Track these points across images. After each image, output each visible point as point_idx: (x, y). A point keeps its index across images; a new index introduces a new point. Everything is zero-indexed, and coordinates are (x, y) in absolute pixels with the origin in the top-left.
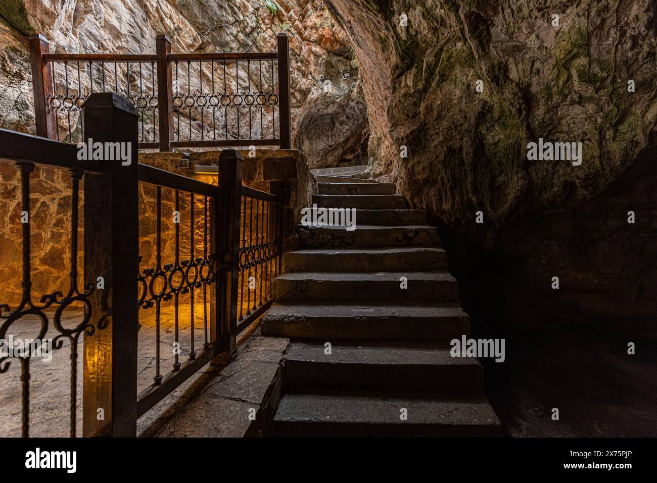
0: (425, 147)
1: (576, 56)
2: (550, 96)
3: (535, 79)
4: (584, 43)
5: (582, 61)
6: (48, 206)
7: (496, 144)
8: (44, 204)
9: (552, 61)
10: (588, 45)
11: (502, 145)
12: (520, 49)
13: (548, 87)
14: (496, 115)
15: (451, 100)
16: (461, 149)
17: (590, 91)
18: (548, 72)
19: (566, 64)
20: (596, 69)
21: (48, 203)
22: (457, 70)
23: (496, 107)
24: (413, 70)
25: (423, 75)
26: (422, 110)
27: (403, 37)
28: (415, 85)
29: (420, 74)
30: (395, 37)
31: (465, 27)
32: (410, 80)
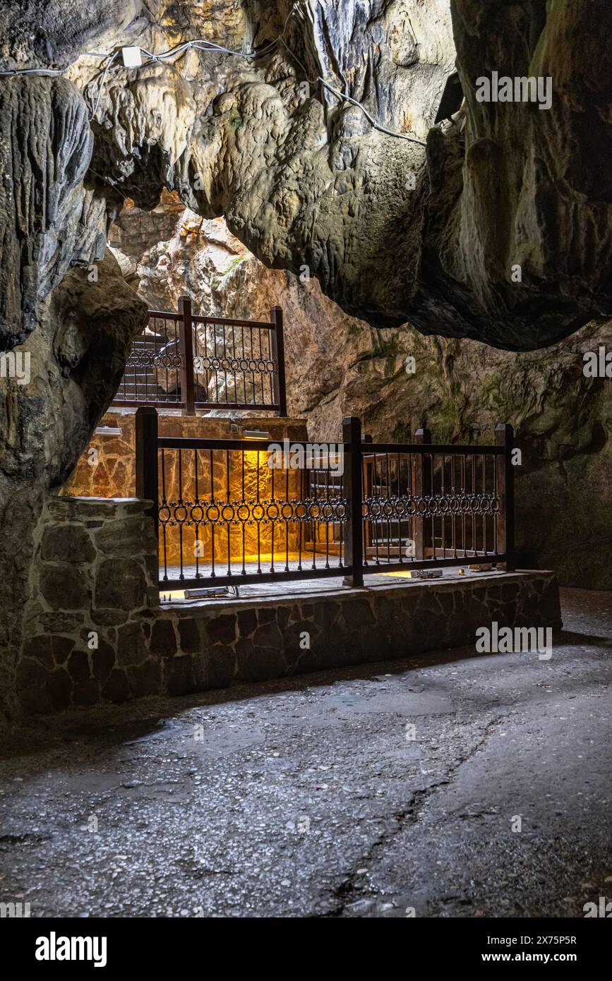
0: (376, 418)
1: (494, 388)
2: (477, 404)
3: (473, 394)
4: (497, 383)
5: (496, 391)
6: (124, 466)
7: (436, 424)
8: (120, 464)
9: (482, 387)
10: (499, 385)
11: (440, 426)
12: (466, 377)
13: (478, 400)
14: (444, 406)
15: (413, 390)
16: (409, 424)
17: (496, 405)
18: (479, 391)
19: (489, 391)
20: (501, 397)
21: (124, 464)
22: (426, 376)
23: (445, 403)
24: (384, 362)
25: (397, 370)
26: (385, 392)
27: (386, 339)
28: (386, 374)
29: (390, 367)
30: (376, 336)
31: (444, 359)
32: (380, 367)
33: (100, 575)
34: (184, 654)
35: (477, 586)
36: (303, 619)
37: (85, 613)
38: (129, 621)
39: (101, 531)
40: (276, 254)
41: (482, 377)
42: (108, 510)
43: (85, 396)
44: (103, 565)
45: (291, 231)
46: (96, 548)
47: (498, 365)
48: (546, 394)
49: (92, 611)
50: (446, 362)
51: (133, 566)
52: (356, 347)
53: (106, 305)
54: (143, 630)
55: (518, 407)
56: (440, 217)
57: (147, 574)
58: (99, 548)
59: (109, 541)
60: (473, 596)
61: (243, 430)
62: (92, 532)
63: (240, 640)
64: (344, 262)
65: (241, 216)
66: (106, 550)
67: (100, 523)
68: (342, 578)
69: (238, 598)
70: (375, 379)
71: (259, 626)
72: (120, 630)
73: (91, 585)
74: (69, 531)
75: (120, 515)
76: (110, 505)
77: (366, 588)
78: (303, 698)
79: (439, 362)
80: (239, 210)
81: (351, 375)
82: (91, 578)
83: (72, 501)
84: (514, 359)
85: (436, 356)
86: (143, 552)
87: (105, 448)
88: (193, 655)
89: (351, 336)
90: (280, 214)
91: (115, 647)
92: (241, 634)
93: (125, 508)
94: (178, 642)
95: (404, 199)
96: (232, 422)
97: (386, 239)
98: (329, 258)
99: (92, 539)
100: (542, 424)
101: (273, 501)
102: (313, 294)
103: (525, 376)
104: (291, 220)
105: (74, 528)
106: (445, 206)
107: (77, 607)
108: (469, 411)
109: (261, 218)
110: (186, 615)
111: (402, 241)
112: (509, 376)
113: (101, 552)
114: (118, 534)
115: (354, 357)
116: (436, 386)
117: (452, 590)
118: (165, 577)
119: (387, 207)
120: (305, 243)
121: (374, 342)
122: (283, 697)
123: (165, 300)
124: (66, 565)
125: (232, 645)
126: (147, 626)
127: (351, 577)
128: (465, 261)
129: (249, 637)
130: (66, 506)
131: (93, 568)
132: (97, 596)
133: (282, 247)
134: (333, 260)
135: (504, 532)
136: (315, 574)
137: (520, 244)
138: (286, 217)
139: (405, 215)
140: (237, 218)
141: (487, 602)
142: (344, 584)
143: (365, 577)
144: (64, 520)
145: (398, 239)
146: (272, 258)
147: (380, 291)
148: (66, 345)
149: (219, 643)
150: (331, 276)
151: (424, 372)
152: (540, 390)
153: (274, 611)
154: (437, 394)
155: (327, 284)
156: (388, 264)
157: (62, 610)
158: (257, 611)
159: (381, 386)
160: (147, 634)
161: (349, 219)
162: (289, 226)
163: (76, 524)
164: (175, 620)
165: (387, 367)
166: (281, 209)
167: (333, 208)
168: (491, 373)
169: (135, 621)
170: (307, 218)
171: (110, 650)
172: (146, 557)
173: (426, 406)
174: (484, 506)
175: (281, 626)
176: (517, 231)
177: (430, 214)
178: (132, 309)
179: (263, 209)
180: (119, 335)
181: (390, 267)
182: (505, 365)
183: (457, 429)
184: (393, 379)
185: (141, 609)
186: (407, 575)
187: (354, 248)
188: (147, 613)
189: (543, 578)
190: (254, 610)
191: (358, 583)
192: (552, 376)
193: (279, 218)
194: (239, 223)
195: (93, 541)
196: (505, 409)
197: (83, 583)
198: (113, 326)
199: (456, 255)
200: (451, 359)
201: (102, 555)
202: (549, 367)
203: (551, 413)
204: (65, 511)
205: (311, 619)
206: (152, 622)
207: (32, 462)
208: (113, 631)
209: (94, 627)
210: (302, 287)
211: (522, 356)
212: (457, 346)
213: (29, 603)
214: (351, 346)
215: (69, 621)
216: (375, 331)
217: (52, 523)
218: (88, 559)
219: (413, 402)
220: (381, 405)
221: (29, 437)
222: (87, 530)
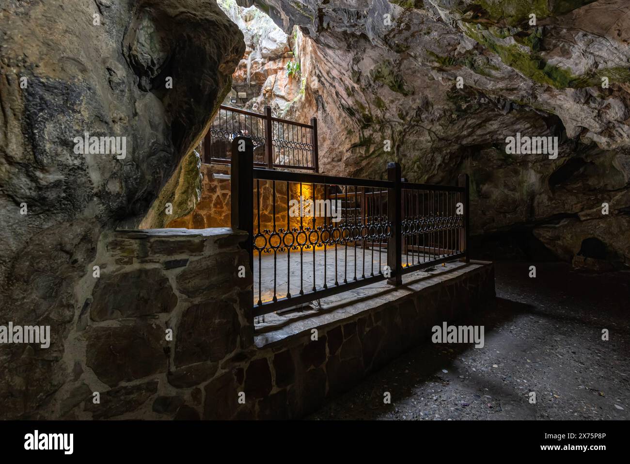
2: (409, 169)
3: (407, 164)
4: (419, 159)
5: (418, 163)
12: (405, 156)
13: (409, 167)
15: (378, 162)
17: (417, 170)
18: (410, 163)
19: (415, 163)
20: (420, 166)
22: (385, 155)
24: (364, 148)
25: (371, 152)
26: (364, 163)
27: (366, 137)
28: (365, 154)
29: (367, 151)
30: (362, 135)
31: (396, 147)
32: (362, 151)
33: (182, 326)
34: (279, 390)
36: (374, 325)
37: (160, 378)
38: (220, 372)
39: (184, 272)
41: (412, 156)
42: (194, 246)
43: (167, 111)
44: (186, 313)
46: (177, 293)
47: (421, 150)
48: (440, 165)
49: (170, 374)
51: (225, 307)
52: (350, 141)
54: (235, 378)
55: (427, 171)
57: (240, 314)
58: (182, 292)
59: (196, 282)
62: (172, 275)
63: (329, 359)
66: (190, 293)
67: (183, 262)
68: (387, 280)
70: (360, 156)
71: (344, 340)
72: (206, 388)
74: (139, 277)
75: (208, 251)
76: (197, 240)
77: (405, 286)
79: (393, 148)
81: (348, 154)
82: (171, 330)
83: (144, 238)
84: (430, 147)
85: (391, 145)
86: (236, 290)
87: (221, 186)
88: (288, 388)
89: (348, 136)
91: (200, 408)
92: (330, 353)
93: (215, 242)
94: (273, 379)
99: (172, 282)
102: (330, 114)
103: (433, 156)
105: (146, 272)
107: (147, 374)
108: (403, 173)
110: (280, 349)
112: (425, 156)
113: (184, 296)
114: (207, 272)
115: (349, 146)
116: (389, 160)
117: (454, 283)
118: (260, 302)
121: (360, 138)
124: (132, 322)
125: (323, 366)
126: (240, 371)
127: (394, 279)
129: (336, 353)
130: (135, 245)
131: (172, 319)
132: (176, 353)
142: (389, 283)
143: (402, 277)
144: (131, 263)
148: (138, 42)
149: (312, 367)
152: (438, 163)
153: (355, 324)
157: (123, 384)
158: (342, 327)
159: (362, 160)
160: (240, 381)
163: (150, 266)
164: (270, 356)
168: (417, 154)
169: (227, 370)
171: (194, 413)
172: (239, 295)
173: (384, 170)
175: (361, 335)
180: (210, 48)
182: (425, 150)
185: (232, 355)
188: (240, 357)
190: (340, 326)
191: (399, 282)
192: (445, 156)
195: (174, 286)
196: (421, 172)
197: (158, 339)
200: (399, 146)
201: (185, 300)
202: (445, 152)
203: (441, 174)
204: (133, 251)
205: (379, 323)
206: (245, 365)
207: (68, 187)
208: (199, 390)
209: (172, 392)
210: (324, 111)
211: (434, 146)
212: (403, 140)
213: (66, 387)
214: (348, 140)
215: (134, 396)
216: (361, 132)
217: (111, 268)
218: (166, 309)
219: (377, 168)
220: (362, 169)
221: (48, 146)
222: (164, 272)
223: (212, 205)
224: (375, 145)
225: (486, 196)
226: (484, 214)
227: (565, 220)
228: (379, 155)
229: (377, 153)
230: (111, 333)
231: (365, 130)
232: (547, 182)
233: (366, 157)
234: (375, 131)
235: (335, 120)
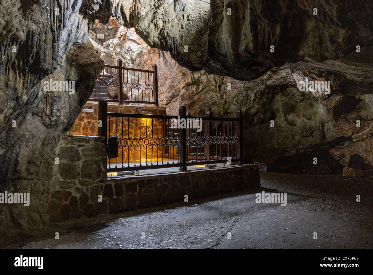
0: (192, 108)
1: (236, 97)
2: (230, 103)
3: (228, 99)
4: (237, 95)
6: (95, 124)
7: (214, 110)
8: (93, 123)
9: (231, 97)
11: (216, 111)
12: (225, 93)
13: (230, 101)
14: (217, 103)
15: (206, 97)
16: (205, 110)
17: (236, 104)
18: (230, 98)
19: (234, 98)
20: (238, 100)
21: (94, 123)
22: (211, 92)
24: (195, 86)
25: (200, 90)
26: (196, 98)
27: (196, 78)
28: (196, 91)
29: (198, 88)
30: (192, 77)
31: (218, 86)
32: (194, 88)
33: (83, 166)
34: (116, 197)
35: (229, 170)
36: (163, 183)
37: (77, 181)
38: (95, 184)
39: (84, 148)
40: (154, 42)
41: (231, 93)
42: (87, 140)
43: (78, 95)
44: (84, 162)
45: (160, 34)
46: (82, 156)
47: (237, 88)
48: (254, 100)
49: (79, 180)
50: (218, 87)
51: (97, 162)
52: (185, 81)
53: (87, 60)
54: (100, 188)
55: (244, 104)
56: (215, 29)
57: (102, 166)
58: (83, 155)
59: (87, 153)
60: (228, 174)
61: (142, 111)
62: (80, 149)
63: (139, 191)
64: (180, 46)
65: (140, 28)
66: (86, 156)
67: (83, 146)
68: (179, 168)
69: (138, 175)
70: (192, 93)
71: (146, 186)
72: (90, 188)
73: (79, 170)
74: (71, 149)
75: (91, 142)
76: (88, 139)
77: (188, 171)
78: (163, 214)
79: (216, 87)
80: (140, 25)
81: (183, 91)
82: (79, 167)
83: (72, 137)
84: (243, 87)
85: (214, 85)
86: (101, 157)
87: (87, 117)
88: (120, 197)
89: (183, 77)
90: (156, 27)
91: (89, 195)
92: (139, 189)
93: (94, 140)
94: (114, 193)
95: (202, 23)
96: (137, 108)
97: (195, 38)
98: (174, 44)
99: (80, 152)
100: (253, 111)
101: (152, 137)
102: (169, 61)
103: (247, 93)
104: (160, 30)
105: (73, 147)
106: (217, 26)
107: (73, 178)
108: (227, 106)
109: (148, 28)
110: (117, 182)
111: (201, 38)
112: (241, 93)
114: (91, 150)
115: (184, 85)
116: (214, 96)
117: (220, 172)
118: (110, 167)
119: (195, 26)
120: (165, 38)
121: (192, 79)
122: (155, 214)
123: (112, 61)
124: (69, 162)
125: (136, 194)
126: (102, 186)
127: (182, 167)
128: (224, 46)
129: (142, 190)
130: (70, 139)
131: (80, 163)
132: (81, 174)
133: (156, 40)
134: (175, 45)
135: (239, 150)
136: (168, 166)
137: (244, 40)
138: (158, 28)
139: (203, 29)
140: (139, 28)
141: (233, 176)
142: (180, 170)
143: (188, 167)
144: (69, 144)
145: (200, 38)
146: (152, 44)
147: (193, 57)
148: (71, 75)
149: (131, 193)
150: (174, 51)
151: (210, 91)
152: (252, 98)
153: (152, 180)
154: (215, 99)
155: (173, 54)
156: (196, 47)
157: (67, 180)
158: (146, 181)
159: (194, 96)
160: (102, 189)
161: (182, 30)
162: (159, 32)
163: (74, 146)
164: (113, 184)
165: (196, 88)
166: (156, 25)
167: (175, 25)
168: (235, 91)
169: (97, 184)
170: (166, 29)
171: (87, 196)
172: (102, 159)
173: (211, 103)
174: (232, 140)
175: (155, 186)
176: (243, 35)
177: (211, 28)
178: (97, 62)
179: (149, 25)
180: (93, 72)
181: (197, 48)
183: (222, 112)
184: (199, 93)
185: (99, 180)
186: (203, 166)
187: (183, 41)
188: (102, 181)
189: (253, 167)
190: (144, 180)
191: (185, 169)
192: (256, 93)
193: (155, 29)
194: (140, 30)
195: (81, 153)
196: (240, 105)
197: (76, 169)
198: (90, 69)
199: (221, 44)
200: (220, 86)
201: (84, 158)
202: (255, 90)
203: (256, 106)
204: (69, 141)
205: (166, 183)
206: (104, 185)
207: (56, 121)
208: (88, 188)
209: (80, 187)
210: (165, 58)
211: (246, 86)
212: (222, 81)
213: (54, 177)
214: (183, 80)
215: (70, 184)
216: (192, 75)
217: (64, 145)
218: (78, 160)
219: (206, 102)
220: (194, 103)
221: (55, 111)
222: (78, 148)
223: (81, 129)
224: (203, 84)
225: (292, 124)
226: (294, 138)
227: (347, 142)
228: (206, 92)
229: (205, 91)
230: (64, 164)
231: (195, 73)
232: (332, 113)
233: (197, 94)
234: (202, 74)
235: (173, 65)
